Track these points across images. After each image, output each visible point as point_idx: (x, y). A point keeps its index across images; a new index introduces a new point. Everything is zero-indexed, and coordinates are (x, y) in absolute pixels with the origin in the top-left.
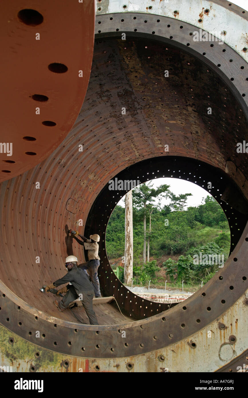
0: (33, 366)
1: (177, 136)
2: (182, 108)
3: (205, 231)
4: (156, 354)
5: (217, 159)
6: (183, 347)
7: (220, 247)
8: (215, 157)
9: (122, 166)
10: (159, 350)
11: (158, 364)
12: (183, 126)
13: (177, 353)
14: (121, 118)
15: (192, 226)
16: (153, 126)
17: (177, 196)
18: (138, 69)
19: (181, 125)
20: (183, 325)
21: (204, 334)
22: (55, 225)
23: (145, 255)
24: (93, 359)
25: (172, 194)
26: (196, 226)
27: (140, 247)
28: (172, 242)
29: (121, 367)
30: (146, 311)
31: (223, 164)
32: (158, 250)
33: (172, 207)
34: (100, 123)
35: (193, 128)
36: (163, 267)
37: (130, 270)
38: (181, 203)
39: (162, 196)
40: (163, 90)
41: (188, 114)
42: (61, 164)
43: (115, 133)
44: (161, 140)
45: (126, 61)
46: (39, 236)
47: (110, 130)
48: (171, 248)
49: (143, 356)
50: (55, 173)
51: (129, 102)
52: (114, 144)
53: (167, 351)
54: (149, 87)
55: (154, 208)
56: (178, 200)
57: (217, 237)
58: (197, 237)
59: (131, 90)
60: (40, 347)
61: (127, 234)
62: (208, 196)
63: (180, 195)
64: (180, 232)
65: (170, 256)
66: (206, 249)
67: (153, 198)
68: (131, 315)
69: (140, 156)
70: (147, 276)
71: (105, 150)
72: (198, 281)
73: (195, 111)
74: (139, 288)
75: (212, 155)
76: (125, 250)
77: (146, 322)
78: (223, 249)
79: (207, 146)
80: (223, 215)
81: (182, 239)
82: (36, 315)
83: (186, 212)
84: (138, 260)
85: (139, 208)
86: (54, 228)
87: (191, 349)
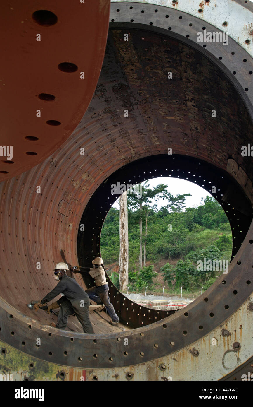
0: (27, 378)
1: (176, 133)
2: (181, 103)
3: (205, 234)
4: (157, 363)
5: (218, 157)
6: (185, 355)
7: (221, 251)
8: (215, 155)
9: (117, 165)
10: (160, 359)
11: (159, 373)
12: (182, 122)
13: (178, 362)
14: (116, 113)
15: (191, 228)
16: (150, 122)
17: (175, 196)
18: (134, 62)
19: (180, 121)
20: (185, 332)
21: (207, 342)
22: (46, 229)
23: (141, 259)
24: (90, 369)
25: (169, 194)
26: (195, 228)
27: (135, 251)
28: (170, 246)
29: (120, 377)
30: (144, 319)
31: (224, 162)
32: (155, 254)
33: (169, 208)
34: (93, 120)
35: (193, 125)
36: (160, 272)
37: (126, 276)
38: (179, 204)
39: (159, 197)
40: (161, 84)
41: (187, 109)
42: (52, 163)
43: (110, 130)
44: (158, 137)
45: (121, 53)
46: (30, 240)
47: (105, 127)
48: (168, 252)
49: (143, 365)
50: (47, 173)
51: (125, 97)
52: (109, 141)
53: (168, 359)
54: (145, 81)
55: (150, 210)
56: (175, 201)
57: (217, 240)
58: (196, 240)
59: (127, 84)
60: (34, 357)
61: (122, 237)
62: (207, 197)
63: (178, 195)
64: (178, 235)
65: (168, 261)
66: (206, 253)
67: (149, 199)
68: (128, 323)
69: (136, 154)
70: (143, 282)
71: (99, 148)
72: (197, 287)
73: (194, 106)
74: (135, 295)
75: (212, 153)
76: (120, 254)
77: (146, 329)
78: (223, 253)
79: (208, 144)
80: (223, 216)
81: (180, 242)
82: (29, 324)
83: (184, 213)
84: (134, 265)
85: (134, 210)
86: (46, 232)
87: (193, 357)
